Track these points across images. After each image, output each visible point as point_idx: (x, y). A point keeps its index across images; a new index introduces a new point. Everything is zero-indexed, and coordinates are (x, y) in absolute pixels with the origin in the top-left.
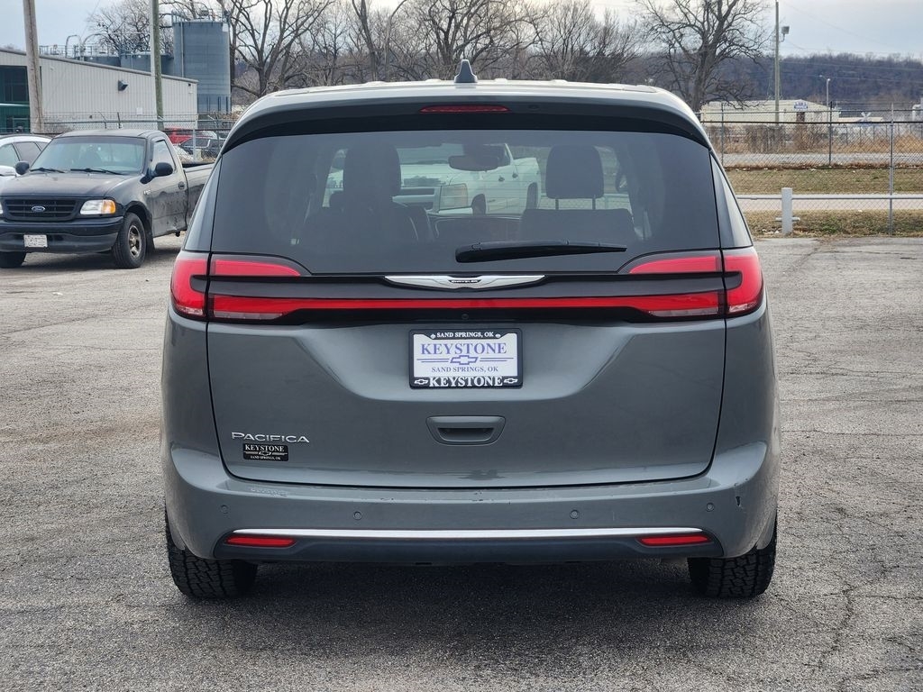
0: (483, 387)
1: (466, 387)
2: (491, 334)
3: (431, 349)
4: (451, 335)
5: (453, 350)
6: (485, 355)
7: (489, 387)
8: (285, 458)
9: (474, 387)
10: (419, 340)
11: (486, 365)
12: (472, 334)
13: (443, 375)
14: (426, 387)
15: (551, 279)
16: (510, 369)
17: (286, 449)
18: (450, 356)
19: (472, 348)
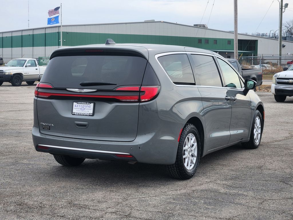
0: (85, 115)
1: (82, 115)
2: (88, 103)
3: (77, 106)
4: (80, 103)
5: (81, 106)
6: (87, 108)
7: (86, 115)
8: (49, 129)
9: (83, 115)
10: (75, 104)
11: (87, 110)
12: (84, 103)
13: (78, 112)
14: (74, 114)
15: (98, 91)
16: (91, 112)
17: (49, 127)
18: (80, 108)
19: (84, 106)
